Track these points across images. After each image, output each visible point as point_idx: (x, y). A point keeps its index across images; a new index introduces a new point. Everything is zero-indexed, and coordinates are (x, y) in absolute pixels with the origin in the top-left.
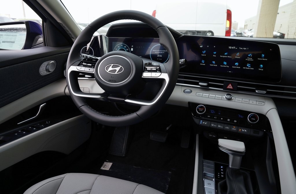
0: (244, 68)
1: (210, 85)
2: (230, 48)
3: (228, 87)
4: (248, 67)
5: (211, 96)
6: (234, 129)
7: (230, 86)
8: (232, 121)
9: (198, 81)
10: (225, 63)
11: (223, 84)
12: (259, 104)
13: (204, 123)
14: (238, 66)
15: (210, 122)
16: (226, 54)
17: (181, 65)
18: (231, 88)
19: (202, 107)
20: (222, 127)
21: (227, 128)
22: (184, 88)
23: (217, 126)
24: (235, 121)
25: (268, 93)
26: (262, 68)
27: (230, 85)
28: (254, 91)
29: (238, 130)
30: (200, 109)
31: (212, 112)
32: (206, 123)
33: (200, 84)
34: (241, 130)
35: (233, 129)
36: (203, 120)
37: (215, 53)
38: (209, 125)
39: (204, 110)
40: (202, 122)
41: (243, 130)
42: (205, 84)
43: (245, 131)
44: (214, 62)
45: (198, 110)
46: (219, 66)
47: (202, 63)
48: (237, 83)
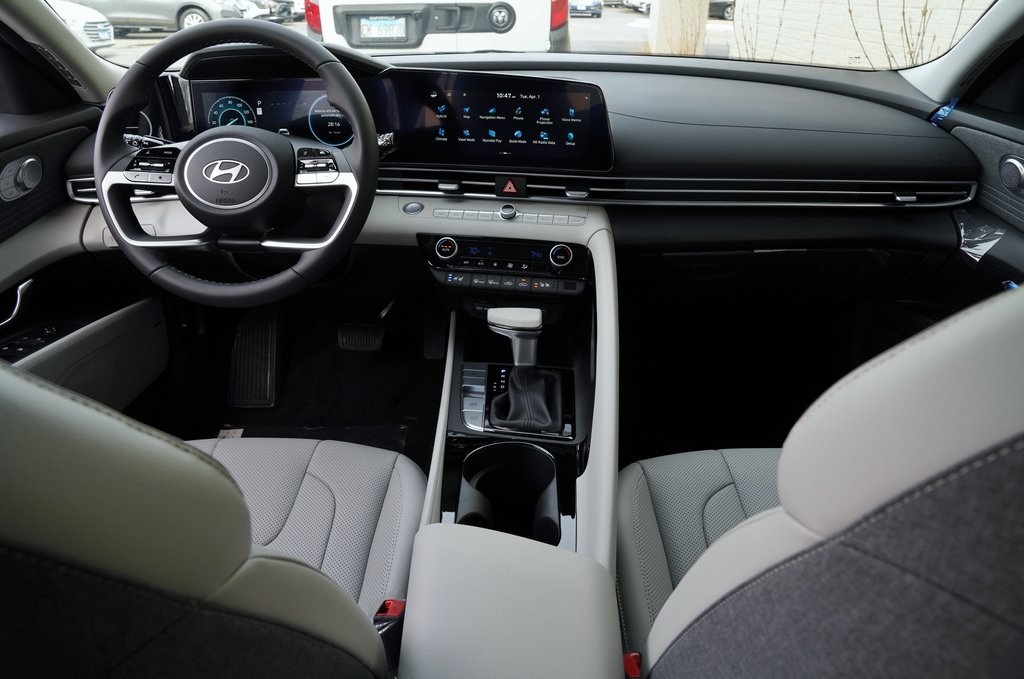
0: (535, 142)
1: (463, 189)
2: (500, 95)
3: (507, 190)
4: (542, 140)
5: (468, 215)
6: (523, 284)
7: (510, 188)
8: (517, 266)
9: (437, 181)
10: (492, 133)
11: (494, 184)
12: (573, 222)
13: (456, 278)
14: (521, 139)
15: (469, 276)
16: (491, 111)
18: (513, 190)
19: (447, 243)
20: (497, 283)
21: (509, 283)
22: (403, 201)
23: (487, 282)
24: (524, 265)
25: (593, 196)
26: (572, 142)
27: (510, 184)
28: (562, 194)
29: (532, 284)
30: (444, 248)
31: (474, 251)
32: (460, 279)
33: (441, 186)
34: (539, 285)
35: (522, 285)
36: (456, 272)
37: (467, 110)
38: (468, 283)
39: (452, 250)
40: (453, 277)
41: (543, 285)
42: (453, 187)
43: (547, 285)
44: (467, 132)
45: (440, 250)
46: (479, 140)
47: (441, 136)
48: (524, 179)
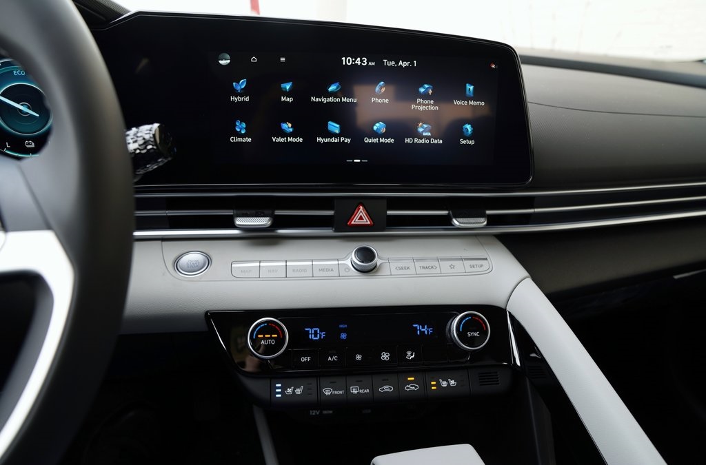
0: (409, 140)
1: (279, 222)
2: (347, 61)
3: (355, 221)
4: (421, 137)
5: (295, 269)
6: (412, 386)
7: (361, 217)
8: (398, 356)
9: (229, 213)
10: (334, 127)
11: (331, 213)
12: (473, 270)
13: (289, 390)
14: (385, 135)
15: (313, 382)
16: (332, 88)
17: (138, 160)
18: (366, 221)
19: (268, 328)
20: (368, 391)
21: (387, 388)
22: (172, 250)
23: (347, 391)
24: (409, 353)
26: (470, 139)
27: (361, 212)
28: (445, 222)
29: (426, 386)
30: (264, 338)
31: (315, 334)
32: (298, 391)
33: (239, 221)
34: (438, 385)
35: (410, 388)
36: (288, 379)
37: (288, 86)
38: (313, 397)
39: (280, 341)
40: (284, 388)
41: (444, 384)
42: (264, 221)
43: (452, 382)
44: (287, 127)
45: (256, 342)
46: (310, 140)
47: (239, 135)
48: (385, 202)
